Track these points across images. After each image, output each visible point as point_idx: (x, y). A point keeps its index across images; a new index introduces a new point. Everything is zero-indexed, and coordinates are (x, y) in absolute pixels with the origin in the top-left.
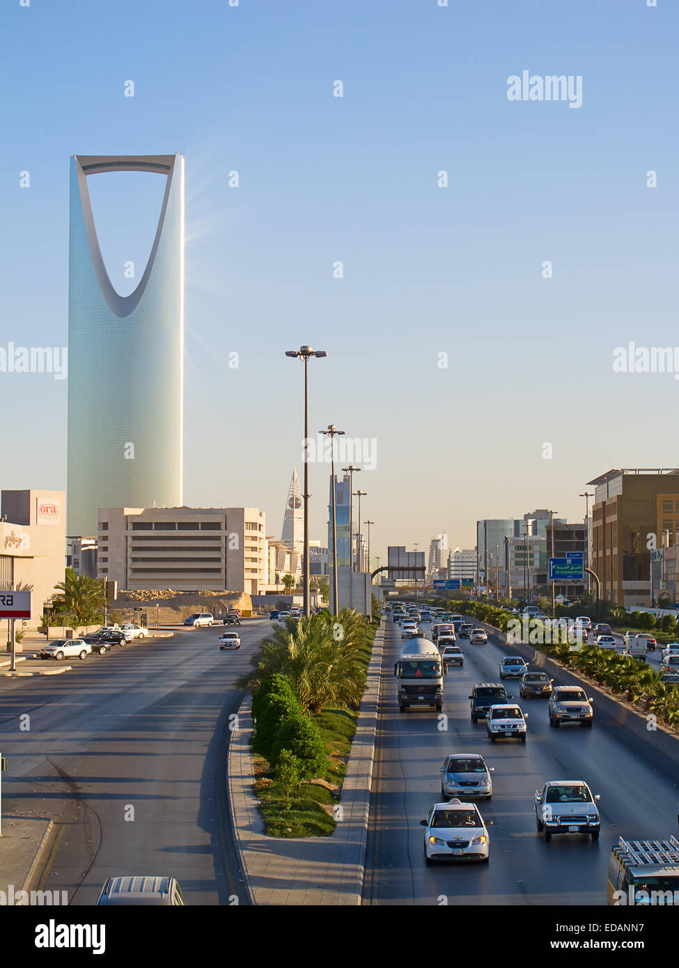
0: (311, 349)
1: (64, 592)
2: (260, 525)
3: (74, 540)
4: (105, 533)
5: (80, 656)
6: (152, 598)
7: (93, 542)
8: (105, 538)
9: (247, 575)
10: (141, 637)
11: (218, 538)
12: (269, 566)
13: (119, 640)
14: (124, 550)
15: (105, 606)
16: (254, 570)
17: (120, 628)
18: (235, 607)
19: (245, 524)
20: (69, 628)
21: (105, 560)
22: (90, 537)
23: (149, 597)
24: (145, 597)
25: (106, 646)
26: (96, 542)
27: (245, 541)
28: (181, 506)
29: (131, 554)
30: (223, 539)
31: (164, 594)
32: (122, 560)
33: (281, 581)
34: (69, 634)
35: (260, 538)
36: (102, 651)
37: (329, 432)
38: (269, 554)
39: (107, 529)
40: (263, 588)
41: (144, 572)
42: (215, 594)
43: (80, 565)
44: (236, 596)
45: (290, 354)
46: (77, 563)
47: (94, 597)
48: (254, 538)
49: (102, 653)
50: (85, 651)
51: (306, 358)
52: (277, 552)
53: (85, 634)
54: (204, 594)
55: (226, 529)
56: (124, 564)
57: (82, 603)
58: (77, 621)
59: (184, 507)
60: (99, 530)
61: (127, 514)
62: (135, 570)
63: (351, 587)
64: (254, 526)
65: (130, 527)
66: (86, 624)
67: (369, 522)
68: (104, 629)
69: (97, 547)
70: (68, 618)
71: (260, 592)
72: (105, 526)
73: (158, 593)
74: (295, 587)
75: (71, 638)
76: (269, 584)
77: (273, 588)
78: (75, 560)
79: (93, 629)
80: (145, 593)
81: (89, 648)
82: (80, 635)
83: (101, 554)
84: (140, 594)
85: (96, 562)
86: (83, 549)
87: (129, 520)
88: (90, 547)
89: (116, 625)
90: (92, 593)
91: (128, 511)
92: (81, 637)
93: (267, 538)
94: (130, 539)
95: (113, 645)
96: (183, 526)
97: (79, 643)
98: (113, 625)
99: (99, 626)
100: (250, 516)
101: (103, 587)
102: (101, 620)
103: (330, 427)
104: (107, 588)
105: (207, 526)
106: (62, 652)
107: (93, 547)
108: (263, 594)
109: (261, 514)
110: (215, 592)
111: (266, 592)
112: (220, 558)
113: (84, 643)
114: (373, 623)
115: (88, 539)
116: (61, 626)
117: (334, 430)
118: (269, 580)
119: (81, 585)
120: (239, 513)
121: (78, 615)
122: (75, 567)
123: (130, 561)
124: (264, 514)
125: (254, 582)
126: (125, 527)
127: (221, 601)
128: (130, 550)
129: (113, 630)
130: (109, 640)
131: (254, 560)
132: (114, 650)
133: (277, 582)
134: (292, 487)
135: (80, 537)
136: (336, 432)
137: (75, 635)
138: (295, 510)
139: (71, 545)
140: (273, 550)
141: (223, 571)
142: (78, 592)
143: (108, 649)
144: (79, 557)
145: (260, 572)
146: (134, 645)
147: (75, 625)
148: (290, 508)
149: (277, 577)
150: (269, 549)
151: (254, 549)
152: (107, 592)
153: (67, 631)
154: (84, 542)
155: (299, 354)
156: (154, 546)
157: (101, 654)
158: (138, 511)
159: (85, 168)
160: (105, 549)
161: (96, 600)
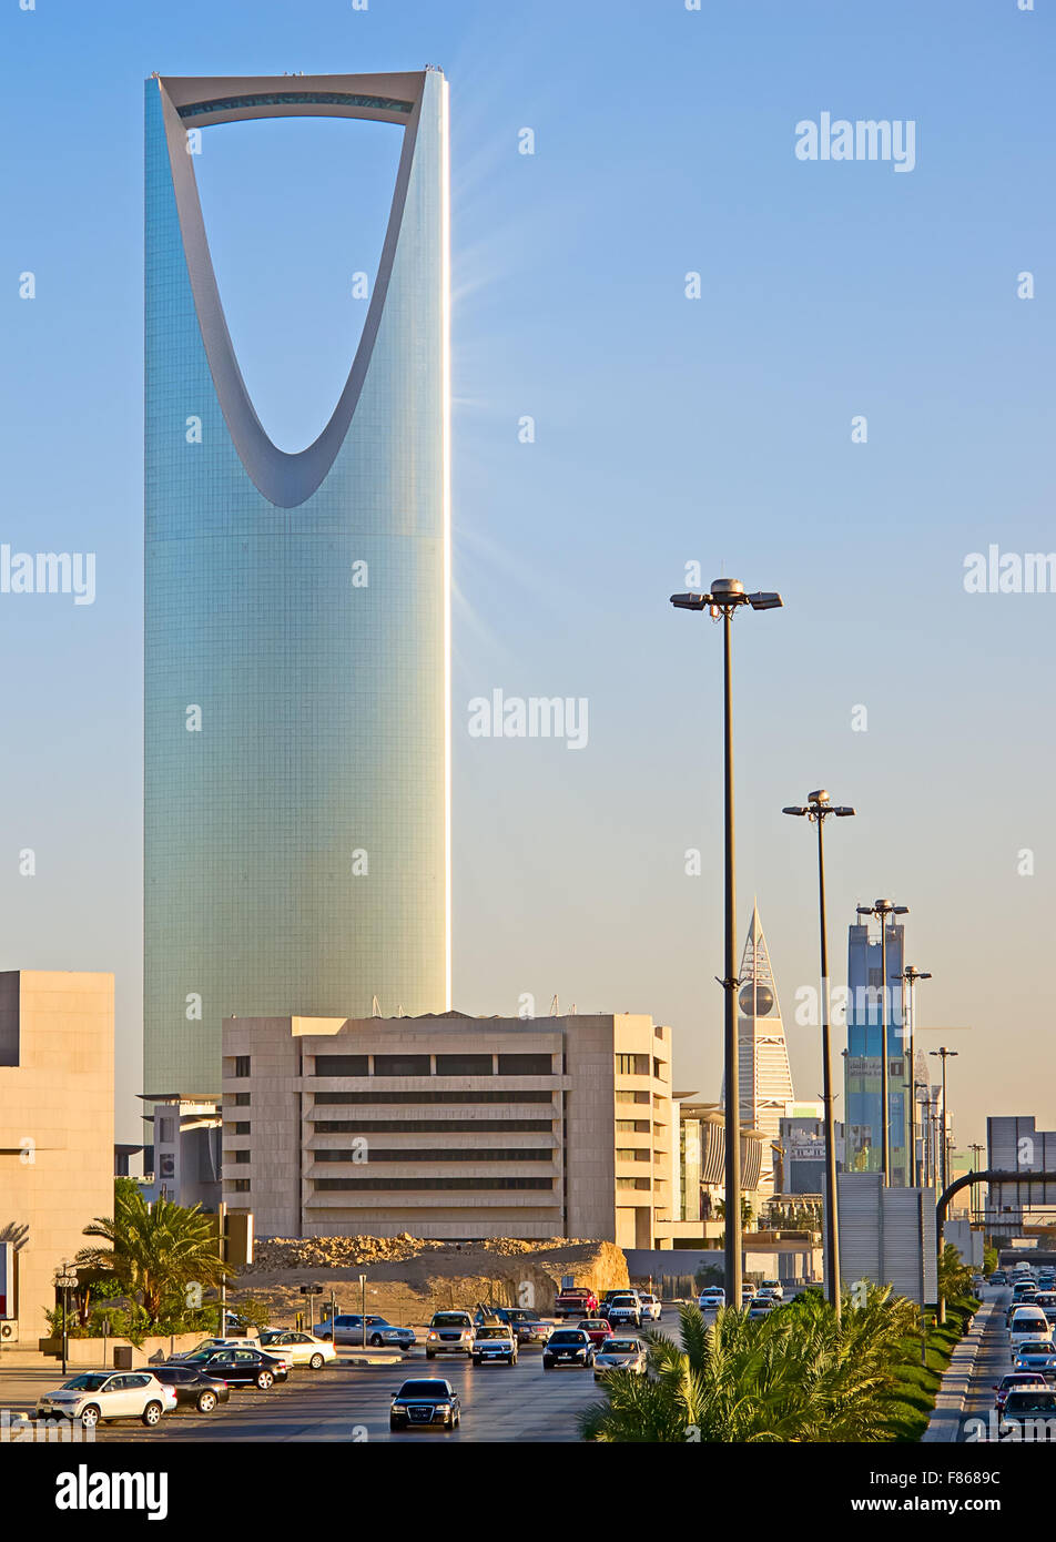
0: (738, 588)
1: (110, 1245)
2: (657, 1062)
3: (162, 1103)
4: (242, 1085)
5: (144, 1418)
6: (360, 1261)
7: (211, 1109)
8: (242, 1099)
9: (625, 1196)
10: (317, 1363)
11: (545, 1097)
12: (683, 1170)
13: (253, 1373)
14: (293, 1129)
15: (220, 1283)
16: (642, 1183)
17: (257, 1342)
18: (581, 1283)
19: (617, 1059)
20: (121, 1343)
21: (242, 1157)
22: (203, 1096)
23: (351, 1256)
24: (340, 1256)
25: (217, 1388)
26: (218, 1108)
27: (618, 1106)
28: (448, 1010)
29: (312, 1141)
30: (558, 1101)
31: (393, 1248)
32: (289, 1158)
33: (714, 1213)
34: (122, 1357)
35: (656, 1096)
36: (207, 1403)
37: (813, 810)
38: (683, 1139)
39: (248, 1075)
40: (666, 1232)
41: (346, 1189)
42: (527, 1247)
43: (177, 1171)
44: (586, 1254)
45: (684, 602)
46: (170, 1166)
47: (189, 1258)
48: (641, 1097)
49: (205, 1408)
50: (157, 1403)
51: (726, 613)
52: (704, 1132)
53: (166, 1356)
54: (498, 1247)
55: (565, 1072)
56: (292, 1168)
57: (158, 1273)
58: (145, 1322)
59: (453, 1014)
60: (226, 1077)
61: (301, 1034)
62: (323, 1185)
63: (881, 1226)
64: (641, 1063)
65: (309, 1067)
66: (169, 1331)
67: (943, 1053)
68: (218, 1343)
69: (220, 1124)
70: (121, 1314)
71: (658, 1241)
72: (242, 1066)
73: (376, 1247)
74: (754, 1228)
75: (129, 1368)
76: (683, 1220)
77: (694, 1231)
78: (162, 1157)
79: (188, 1344)
80: (340, 1245)
81: (168, 1396)
82: (151, 1361)
83: (231, 1143)
84: (327, 1248)
85: (219, 1164)
86: (184, 1128)
87: (307, 1050)
88: (204, 1124)
89: (252, 1333)
90: (185, 1246)
91: (302, 1026)
92: (153, 1366)
93: (676, 1096)
94: (308, 1102)
95: (239, 1386)
96: (450, 1064)
97: (142, 1382)
98: (243, 1334)
99: (206, 1335)
100: (631, 1036)
101: (214, 1230)
102: (209, 1320)
103: (815, 796)
104: (226, 1233)
105: (511, 1065)
106: (95, 1406)
107: (213, 1124)
108: (667, 1246)
109: (659, 1032)
110: (529, 1241)
111: (676, 1241)
112: (550, 1151)
113: (154, 1380)
114: (951, 1325)
115: (198, 1101)
116: (98, 1334)
117: (824, 805)
118: (683, 1208)
119: (157, 1225)
120: (603, 1026)
121: (146, 1305)
122: (162, 1176)
123: (308, 1159)
124: (667, 1032)
125: (642, 1214)
126: (293, 1069)
127: (545, 1265)
128: (308, 1130)
129: (241, 1346)
130: (226, 1374)
131: (642, 1155)
132: (242, 1400)
133: (704, 1215)
134: (751, 958)
135: (177, 1097)
136: (830, 810)
137: (139, 1360)
138: (758, 1020)
139: (150, 1119)
140: (693, 1128)
141: (558, 1186)
142: (148, 1245)
143: (221, 1399)
144: (174, 1149)
145: (657, 1189)
146: (296, 1386)
147: (138, 1333)
148: (745, 1016)
149: (705, 1199)
150: (682, 1124)
151: (641, 1126)
152: (226, 1242)
153: (117, 1351)
154: (187, 1109)
155: (706, 600)
156: (373, 1118)
157: (201, 1411)
158: (331, 1026)
159: (183, 112)
160: (243, 1128)
161: (195, 1264)
